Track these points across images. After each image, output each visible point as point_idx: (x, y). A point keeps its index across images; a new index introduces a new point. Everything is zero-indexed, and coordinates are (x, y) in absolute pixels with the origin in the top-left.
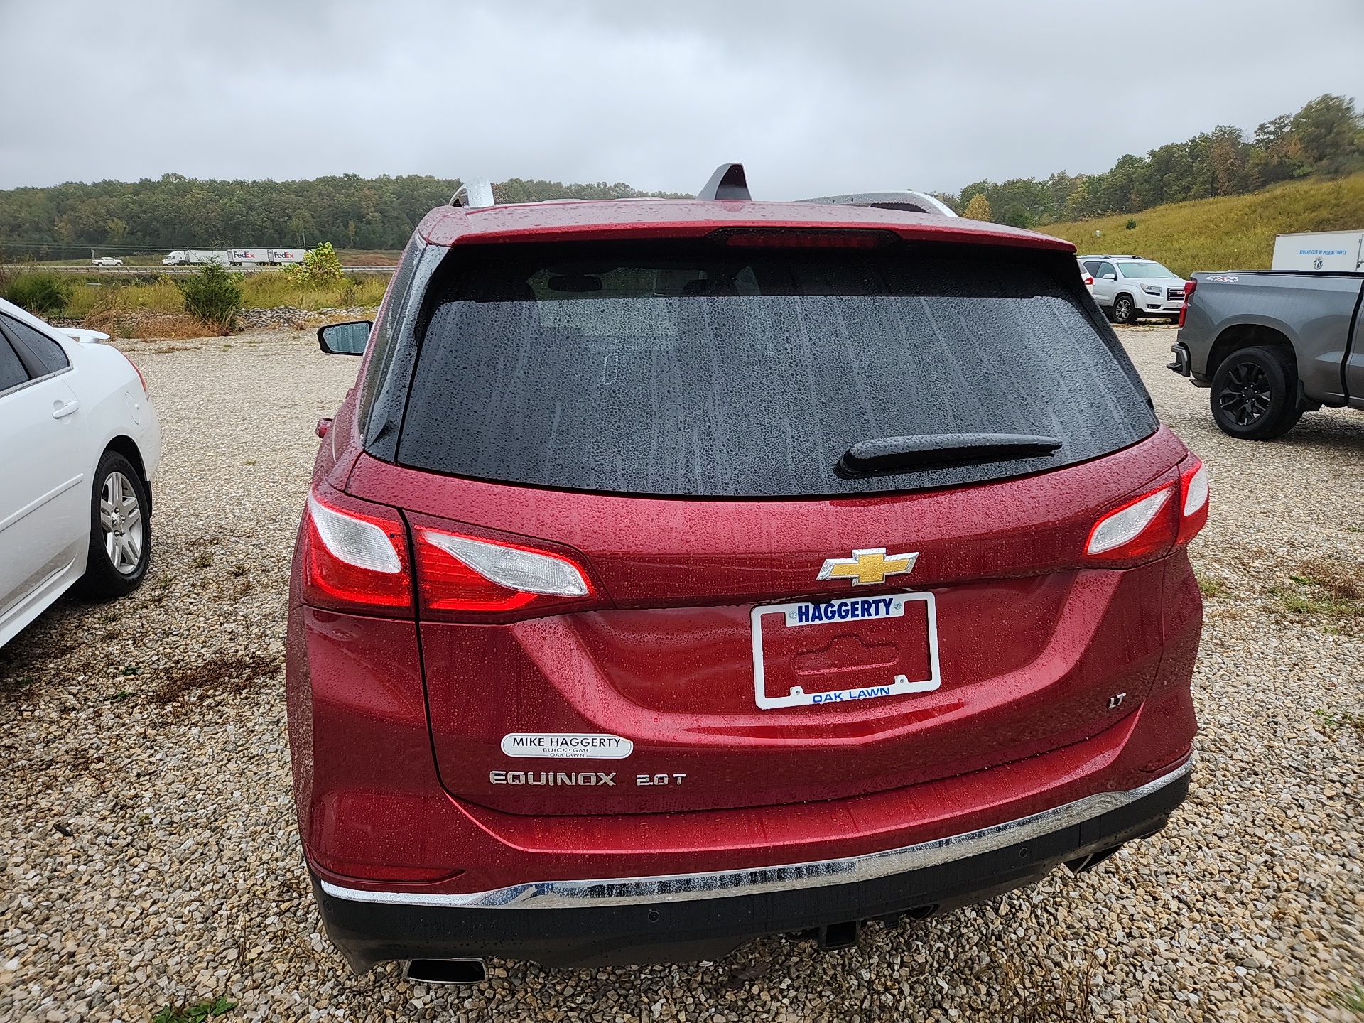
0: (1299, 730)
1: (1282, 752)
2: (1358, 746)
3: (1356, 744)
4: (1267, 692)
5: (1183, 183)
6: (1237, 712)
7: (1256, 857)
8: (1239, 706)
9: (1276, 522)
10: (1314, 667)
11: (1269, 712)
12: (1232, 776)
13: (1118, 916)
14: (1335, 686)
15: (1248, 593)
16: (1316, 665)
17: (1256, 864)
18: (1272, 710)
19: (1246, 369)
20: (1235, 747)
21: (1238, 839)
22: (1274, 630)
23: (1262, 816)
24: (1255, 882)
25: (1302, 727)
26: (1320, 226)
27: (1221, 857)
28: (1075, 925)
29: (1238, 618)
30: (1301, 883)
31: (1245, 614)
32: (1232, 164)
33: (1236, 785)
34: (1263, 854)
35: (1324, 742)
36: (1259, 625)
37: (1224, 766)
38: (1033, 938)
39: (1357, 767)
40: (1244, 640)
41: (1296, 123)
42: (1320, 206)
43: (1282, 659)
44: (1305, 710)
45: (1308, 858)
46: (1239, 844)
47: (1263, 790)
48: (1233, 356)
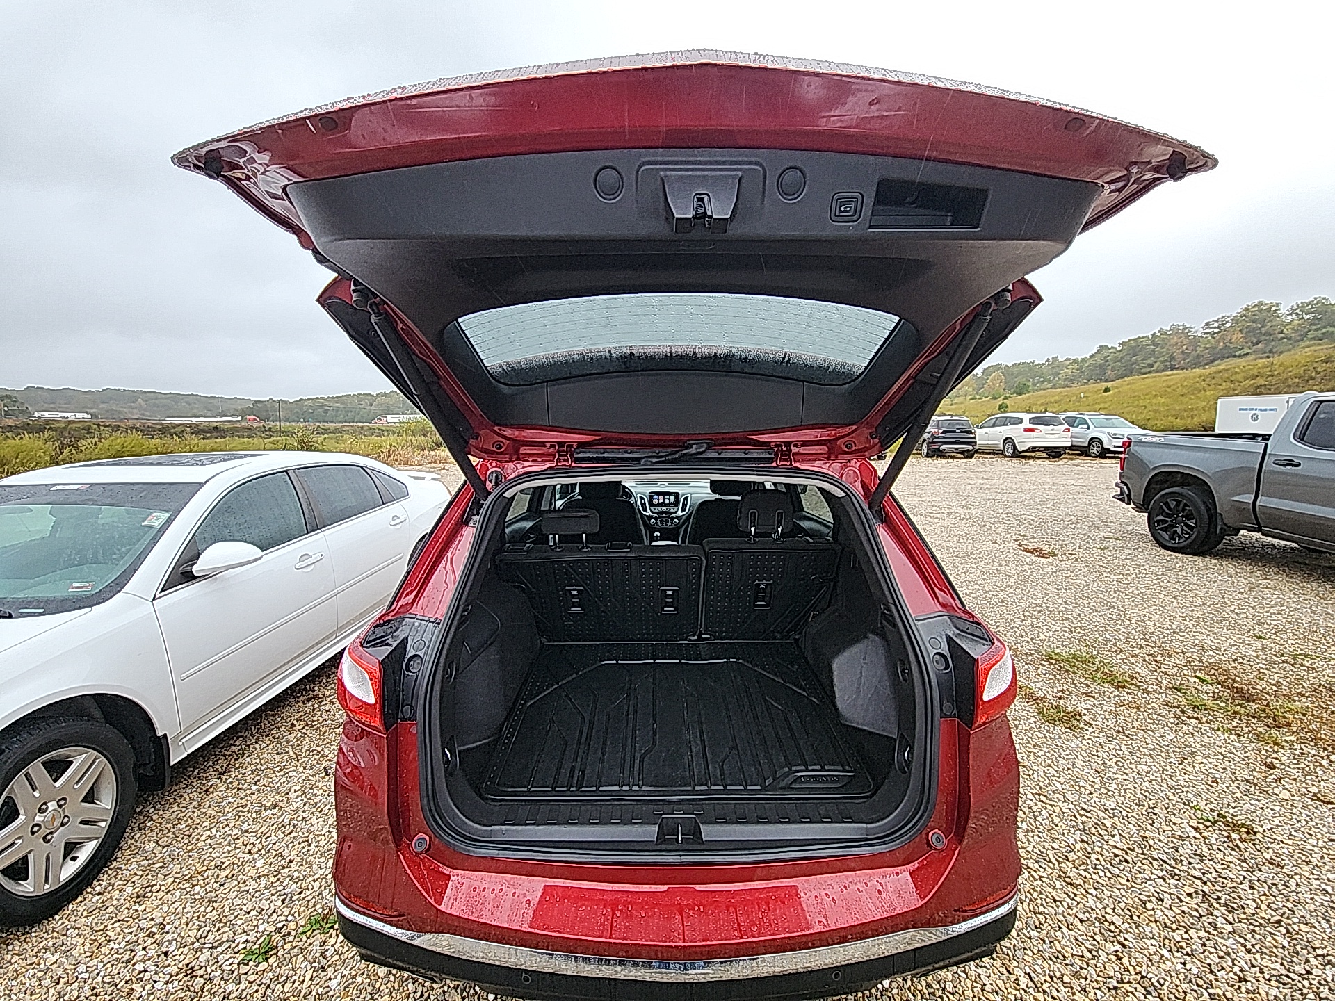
0: (1175, 824)
1: (1155, 843)
2: (1225, 845)
3: (1225, 842)
4: (1154, 782)
5: (1149, 362)
6: (1122, 799)
7: (1108, 945)
8: (1125, 793)
9: (1191, 626)
10: (1202, 763)
11: (1151, 803)
12: (1105, 861)
13: (972, 985)
14: (1217, 783)
15: (1155, 687)
16: (1205, 761)
17: (1106, 953)
18: (1154, 802)
19: (1175, 503)
20: (1113, 833)
21: (1097, 924)
22: (1172, 723)
23: (1122, 905)
24: (1101, 971)
25: (1178, 821)
26: (1257, 391)
27: (1077, 940)
28: (934, 985)
29: (1142, 710)
30: (1143, 977)
31: (1149, 706)
32: (1187, 349)
33: (1106, 871)
34: (1115, 944)
35: (1195, 838)
36: (1160, 718)
37: (1099, 850)
38: (895, 991)
39: (1220, 866)
40: (1143, 730)
41: (1235, 320)
42: (1257, 376)
43: (1174, 751)
44: (1184, 804)
45: (1154, 954)
46: (1096, 930)
47: (1130, 879)
48: (1163, 492)
